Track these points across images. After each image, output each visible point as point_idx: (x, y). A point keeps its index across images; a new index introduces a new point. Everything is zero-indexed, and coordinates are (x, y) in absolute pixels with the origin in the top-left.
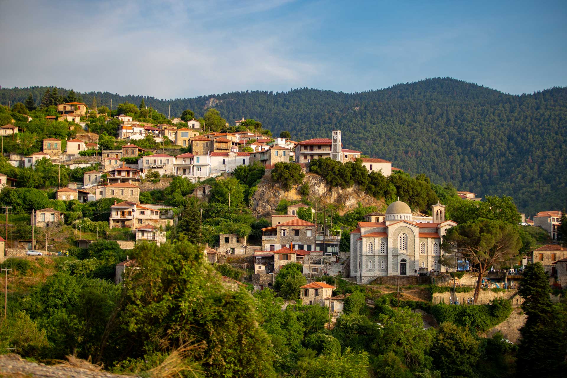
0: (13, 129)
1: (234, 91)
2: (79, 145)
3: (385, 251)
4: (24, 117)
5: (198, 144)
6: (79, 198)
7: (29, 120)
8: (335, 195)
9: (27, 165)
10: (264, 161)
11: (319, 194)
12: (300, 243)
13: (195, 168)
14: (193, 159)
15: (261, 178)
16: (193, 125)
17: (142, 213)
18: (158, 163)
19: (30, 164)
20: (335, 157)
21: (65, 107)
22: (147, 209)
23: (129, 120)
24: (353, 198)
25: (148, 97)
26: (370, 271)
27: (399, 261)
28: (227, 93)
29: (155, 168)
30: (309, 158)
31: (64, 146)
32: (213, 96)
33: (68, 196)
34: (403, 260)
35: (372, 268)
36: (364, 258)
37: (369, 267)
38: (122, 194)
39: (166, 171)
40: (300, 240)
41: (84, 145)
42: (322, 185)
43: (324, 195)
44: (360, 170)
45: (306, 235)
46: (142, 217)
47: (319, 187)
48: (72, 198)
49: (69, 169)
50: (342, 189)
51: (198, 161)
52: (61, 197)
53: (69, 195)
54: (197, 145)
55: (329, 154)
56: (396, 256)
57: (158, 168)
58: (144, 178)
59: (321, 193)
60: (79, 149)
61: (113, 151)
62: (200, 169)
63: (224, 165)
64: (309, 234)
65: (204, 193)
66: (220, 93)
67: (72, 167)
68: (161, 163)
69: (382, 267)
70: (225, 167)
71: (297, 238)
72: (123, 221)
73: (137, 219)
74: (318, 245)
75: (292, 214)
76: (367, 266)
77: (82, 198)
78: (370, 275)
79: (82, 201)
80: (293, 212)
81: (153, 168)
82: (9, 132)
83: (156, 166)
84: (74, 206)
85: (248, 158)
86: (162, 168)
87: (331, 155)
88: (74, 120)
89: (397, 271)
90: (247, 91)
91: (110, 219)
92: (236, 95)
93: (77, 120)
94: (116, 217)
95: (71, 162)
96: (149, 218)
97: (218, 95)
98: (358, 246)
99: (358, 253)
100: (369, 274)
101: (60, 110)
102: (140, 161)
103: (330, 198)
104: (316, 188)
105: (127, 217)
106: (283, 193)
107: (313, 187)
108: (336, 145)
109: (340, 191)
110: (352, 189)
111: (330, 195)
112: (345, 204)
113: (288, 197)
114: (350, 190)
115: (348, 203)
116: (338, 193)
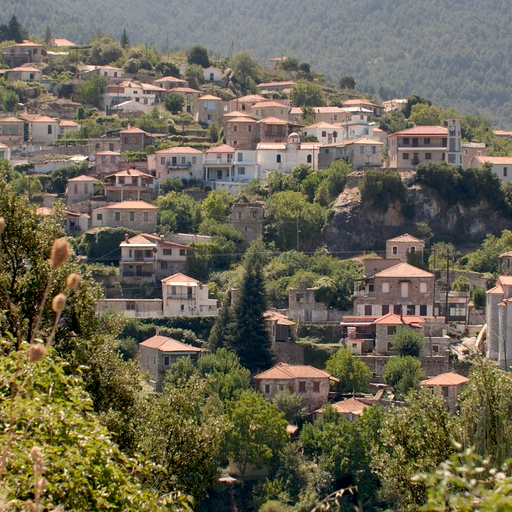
8: (453, 219)
11: (430, 217)
12: (410, 303)
16: (212, 75)
17: (167, 252)
18: (179, 162)
20: (452, 158)
24: (479, 222)
30: (411, 157)
38: (132, 218)
40: (410, 299)
42: (435, 205)
43: (437, 219)
45: (419, 290)
46: (166, 258)
47: (430, 206)
50: (466, 206)
55: (442, 152)
57: (178, 169)
59: (433, 215)
63: (278, 164)
64: (423, 289)
74: (436, 305)
75: (392, 253)
80: (394, 248)
87: (447, 154)
93: (38, 77)
96: (177, 259)
102: (151, 158)
103: (447, 223)
104: (426, 206)
105: (145, 259)
106: (376, 215)
107: (421, 206)
108: (453, 140)
109: (462, 211)
110: (478, 208)
111: (445, 218)
112: (468, 230)
113: (382, 222)
114: (475, 209)
115: (474, 230)
116: (459, 214)
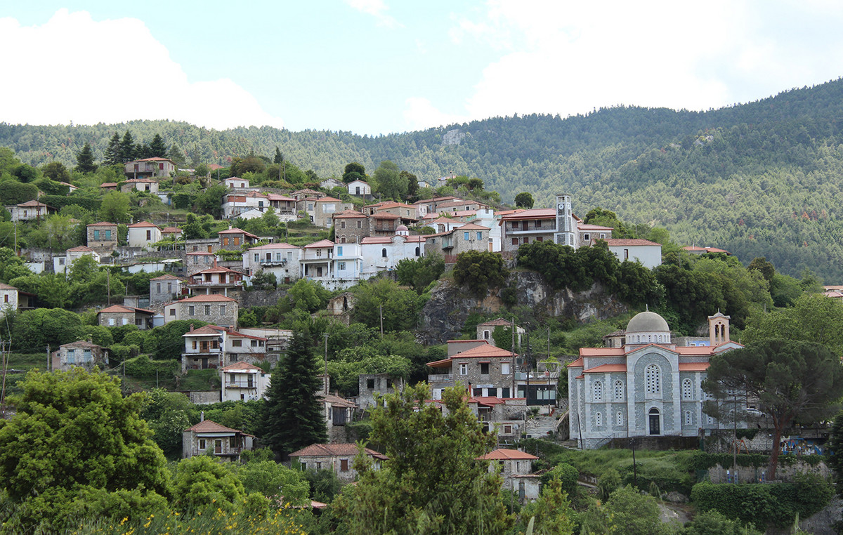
0: (38, 208)
1: (492, 117)
2: (149, 232)
3: (623, 396)
4: (61, 187)
5: (343, 223)
6: (138, 322)
7: (71, 191)
8: (560, 304)
9: (58, 268)
10: (448, 249)
11: (534, 302)
12: (491, 386)
13: (336, 265)
14: (332, 251)
15: (437, 278)
16: (358, 188)
17: (237, 343)
18: (274, 258)
19: (62, 267)
20: (561, 239)
21: (136, 167)
22: (246, 337)
23: (243, 185)
24: (591, 307)
25: (340, 132)
26: (598, 429)
27: (647, 412)
28: (480, 120)
29: (269, 267)
30: (521, 242)
31: (123, 234)
32: (456, 126)
33: (118, 320)
34: (654, 410)
35: (601, 424)
36: (588, 409)
37: (597, 422)
38: (207, 313)
39: (287, 271)
40: (491, 381)
41: (158, 232)
42: (540, 289)
43: (542, 304)
44: (602, 259)
45: (501, 371)
46: (236, 350)
47: (534, 290)
48: (125, 322)
49: (127, 274)
50: (575, 290)
51: (340, 252)
52: (107, 321)
53: (121, 318)
54: (343, 227)
55: (552, 234)
56: (640, 404)
57: (274, 266)
58: (249, 284)
59: (537, 300)
60: (149, 238)
61: (203, 241)
62: (342, 267)
63: (384, 259)
64: (505, 369)
65: (345, 306)
66: (468, 121)
67: (135, 270)
68: (278, 257)
69: (618, 422)
70: (386, 261)
71: (485, 377)
72: (205, 358)
73: (227, 353)
74: (521, 388)
75: (484, 339)
76: (594, 421)
77: (144, 322)
78: (599, 437)
79: (143, 326)
80: (486, 333)
81: (265, 266)
82: (32, 214)
83: (270, 264)
84: (127, 335)
85: (423, 245)
86: (280, 266)
87: (555, 235)
88: (147, 188)
89: (644, 429)
90: (516, 115)
91: (184, 355)
92: (497, 123)
93: (154, 188)
94: (193, 351)
95: (133, 262)
96: (248, 351)
97: (465, 124)
98: (579, 388)
99: (579, 400)
100: (598, 435)
101: (128, 171)
102: (245, 257)
103: (553, 309)
104: (529, 291)
105: (211, 350)
106: (473, 302)
107: (523, 291)
108: (562, 220)
109: (571, 296)
110: (590, 292)
111: (552, 303)
112: (578, 316)
113: (481, 308)
114: (587, 294)
115: (584, 316)
116: (567, 299)
